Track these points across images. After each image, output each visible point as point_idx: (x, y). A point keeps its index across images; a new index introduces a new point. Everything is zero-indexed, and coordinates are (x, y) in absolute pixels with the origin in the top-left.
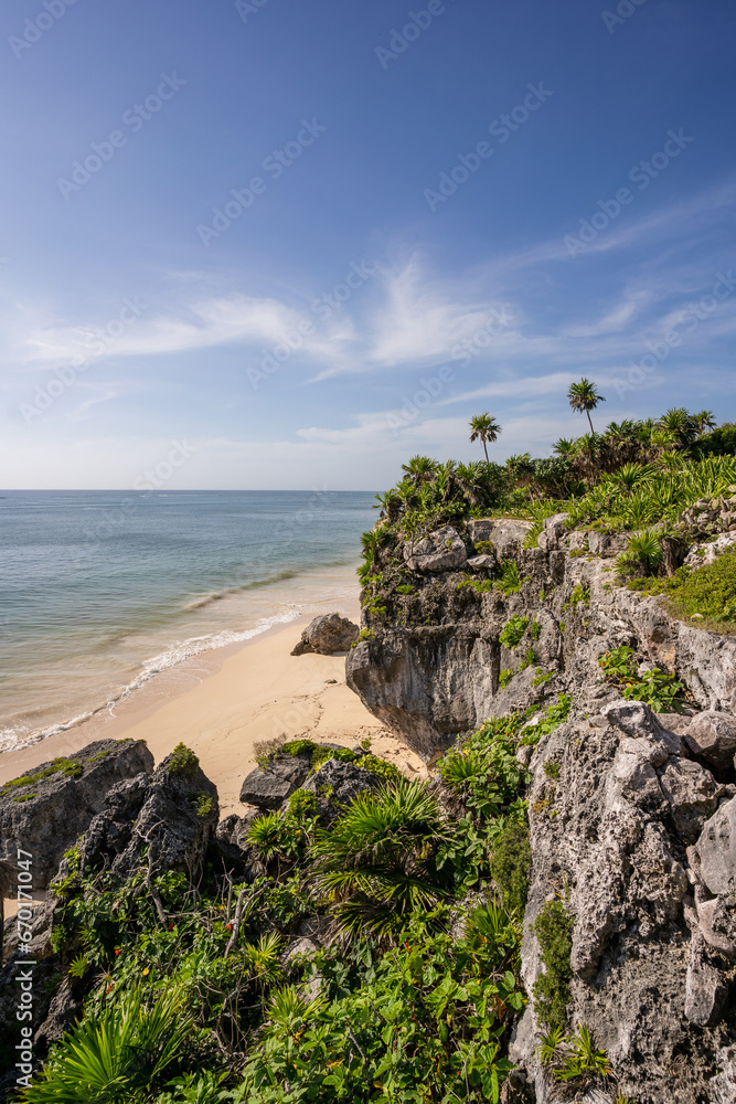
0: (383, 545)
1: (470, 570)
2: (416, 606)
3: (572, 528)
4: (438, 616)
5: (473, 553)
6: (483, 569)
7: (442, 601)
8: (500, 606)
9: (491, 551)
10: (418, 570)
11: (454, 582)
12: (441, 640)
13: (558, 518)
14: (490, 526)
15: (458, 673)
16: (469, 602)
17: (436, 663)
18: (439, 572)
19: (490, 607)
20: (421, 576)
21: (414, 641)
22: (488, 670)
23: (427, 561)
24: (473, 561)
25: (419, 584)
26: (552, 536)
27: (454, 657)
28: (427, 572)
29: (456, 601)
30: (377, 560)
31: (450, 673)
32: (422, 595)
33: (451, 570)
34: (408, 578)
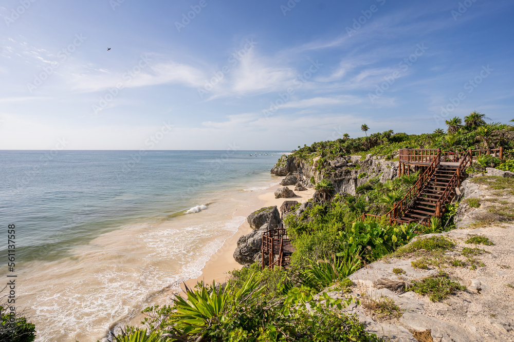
0: (325, 162)
1: (347, 166)
2: (336, 174)
3: (373, 156)
4: (341, 176)
5: (348, 163)
6: (351, 165)
7: (342, 173)
8: (356, 172)
9: (351, 162)
10: (335, 167)
11: (344, 168)
12: (341, 181)
13: (369, 154)
14: (350, 157)
15: (346, 187)
16: (348, 172)
17: (340, 186)
18: (341, 167)
19: (354, 172)
20: (336, 168)
21: (335, 181)
22: (354, 185)
23: (337, 165)
24: (348, 164)
25: (336, 170)
26: (369, 157)
27: (345, 184)
28: (338, 167)
29: (345, 172)
30: (323, 165)
31: (344, 188)
32: (337, 172)
33: (343, 166)
34: (333, 168)
